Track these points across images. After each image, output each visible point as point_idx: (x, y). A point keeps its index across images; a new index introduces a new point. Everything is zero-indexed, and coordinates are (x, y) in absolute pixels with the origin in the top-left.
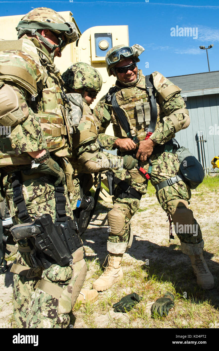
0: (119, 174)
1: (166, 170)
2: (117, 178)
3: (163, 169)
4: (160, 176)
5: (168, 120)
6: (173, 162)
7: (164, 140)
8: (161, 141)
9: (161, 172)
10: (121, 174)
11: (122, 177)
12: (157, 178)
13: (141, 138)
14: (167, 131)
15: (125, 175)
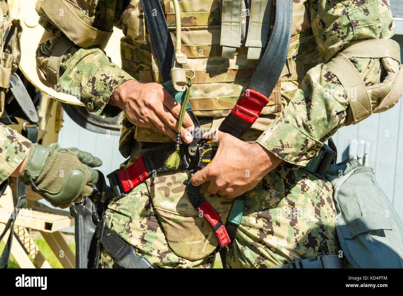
0: (123, 220)
1: (290, 232)
2: (114, 233)
3: (278, 224)
4: (264, 244)
5: (329, 80)
6: (318, 205)
7: (309, 151)
8: (301, 155)
9: (272, 233)
10: (131, 221)
11: (134, 232)
12: (253, 248)
13: (220, 102)
14: (324, 119)
15: (142, 226)
